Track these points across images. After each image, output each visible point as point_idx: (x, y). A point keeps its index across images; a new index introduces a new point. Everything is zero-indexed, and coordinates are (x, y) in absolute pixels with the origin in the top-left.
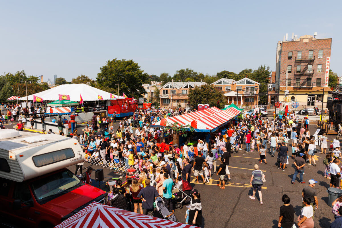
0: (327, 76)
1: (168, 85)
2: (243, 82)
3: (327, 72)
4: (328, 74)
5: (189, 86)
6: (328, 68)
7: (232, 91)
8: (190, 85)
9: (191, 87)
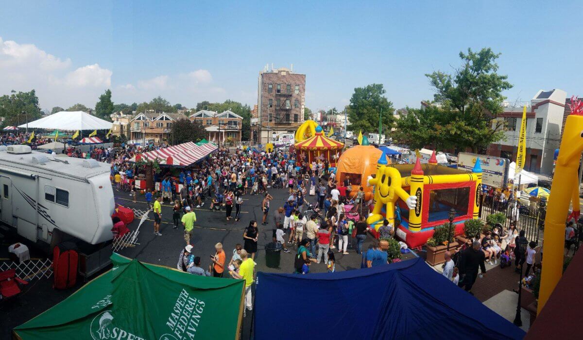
0: (303, 111)
1: (140, 117)
2: (226, 115)
3: (303, 108)
4: (304, 110)
5: (164, 117)
6: (303, 105)
7: (213, 125)
8: (166, 117)
9: (167, 119)
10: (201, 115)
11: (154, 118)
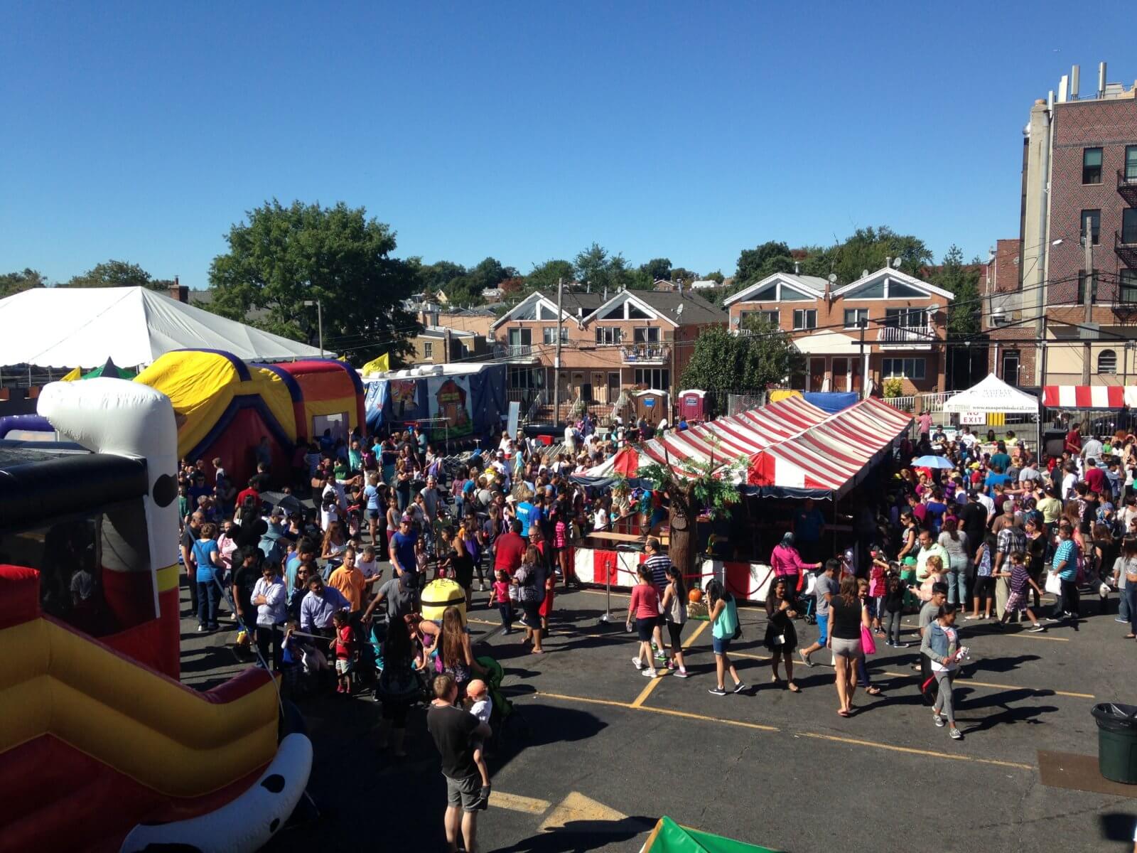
2: (876, 289)
7: (822, 328)
8: (631, 306)
9: (636, 314)
10: (769, 293)
11: (586, 313)
